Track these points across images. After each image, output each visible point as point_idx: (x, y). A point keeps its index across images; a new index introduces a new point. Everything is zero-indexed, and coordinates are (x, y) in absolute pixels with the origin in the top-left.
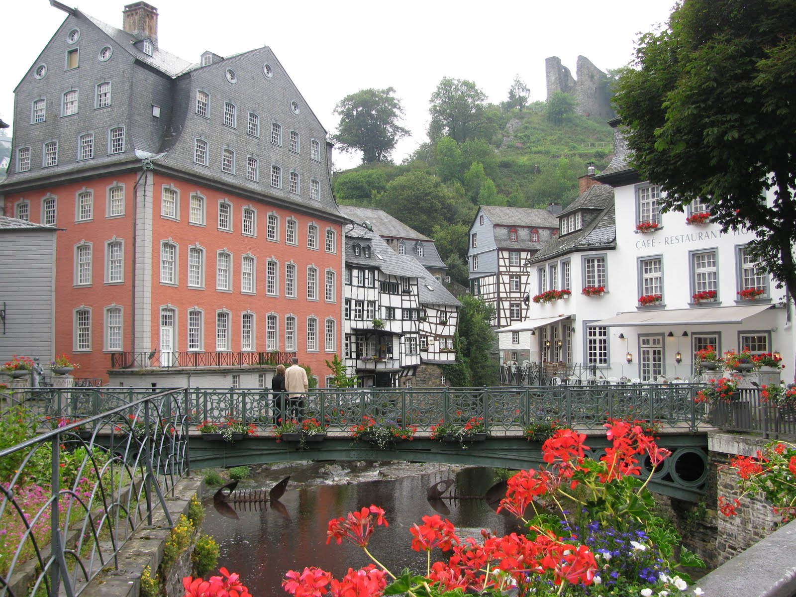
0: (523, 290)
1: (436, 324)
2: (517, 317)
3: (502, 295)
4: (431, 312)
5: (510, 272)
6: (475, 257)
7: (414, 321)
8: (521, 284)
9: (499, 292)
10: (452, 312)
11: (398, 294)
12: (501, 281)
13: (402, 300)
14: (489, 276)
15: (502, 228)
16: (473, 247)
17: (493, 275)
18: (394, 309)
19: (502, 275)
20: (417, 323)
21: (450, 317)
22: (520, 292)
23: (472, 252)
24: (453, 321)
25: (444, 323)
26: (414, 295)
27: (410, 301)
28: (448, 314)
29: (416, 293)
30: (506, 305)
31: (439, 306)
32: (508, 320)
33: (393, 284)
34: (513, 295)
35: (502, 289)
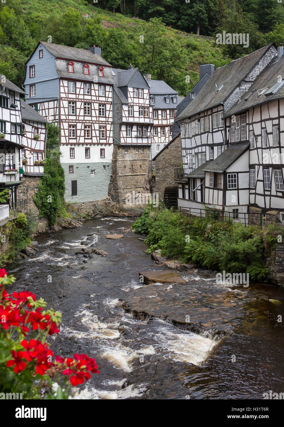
0: (78, 114)
1: (31, 139)
2: (74, 136)
3: (63, 117)
4: (28, 128)
5: (68, 98)
6: (31, 85)
7: (19, 135)
8: (76, 108)
9: (60, 115)
10: (42, 129)
11: (7, 108)
12: (62, 106)
13: (10, 114)
14: (48, 101)
15: (62, 61)
16: (30, 78)
17: (54, 101)
18: (5, 122)
19: (63, 100)
20: (20, 137)
21: (41, 133)
22: (76, 115)
23: (28, 81)
24: (42, 137)
25: (36, 139)
26: (18, 110)
27: (16, 115)
28: (40, 130)
29: (19, 109)
30: (66, 125)
31: (34, 122)
32: (67, 138)
33: (4, 97)
34: (71, 118)
35: (62, 112)
